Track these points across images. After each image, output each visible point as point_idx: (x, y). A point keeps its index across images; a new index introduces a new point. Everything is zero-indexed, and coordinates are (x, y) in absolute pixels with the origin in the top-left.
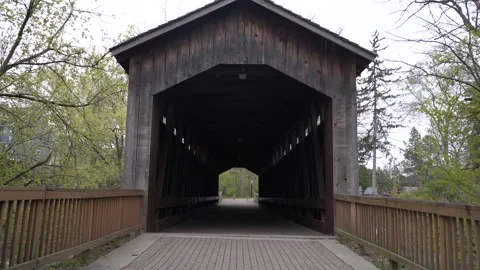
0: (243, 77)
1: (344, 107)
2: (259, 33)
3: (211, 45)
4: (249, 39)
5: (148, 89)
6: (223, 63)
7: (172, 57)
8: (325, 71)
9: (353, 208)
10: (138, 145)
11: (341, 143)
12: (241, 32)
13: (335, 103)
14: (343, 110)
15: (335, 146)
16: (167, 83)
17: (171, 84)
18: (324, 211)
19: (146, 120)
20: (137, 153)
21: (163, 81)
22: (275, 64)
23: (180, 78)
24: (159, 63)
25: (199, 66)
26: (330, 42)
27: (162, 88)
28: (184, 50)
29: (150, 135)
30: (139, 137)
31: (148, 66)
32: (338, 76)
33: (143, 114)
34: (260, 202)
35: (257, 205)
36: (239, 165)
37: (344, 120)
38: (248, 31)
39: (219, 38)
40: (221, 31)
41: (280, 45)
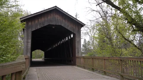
0: (54, 27)
1: (78, 36)
2: (59, 17)
3: (47, 19)
4: (56, 18)
5: (30, 29)
6: (50, 24)
7: (36, 22)
8: (74, 27)
9: (82, 59)
10: (27, 44)
11: (78, 44)
12: (54, 17)
13: (76, 35)
14: (78, 37)
15: (76, 45)
16: (35, 28)
17: (36, 29)
18: (73, 60)
19: (29, 38)
20: (27, 46)
21: (34, 28)
22: (63, 25)
23: (39, 27)
24: (33, 23)
25: (44, 25)
26: (75, 21)
27: (34, 29)
28: (40, 20)
29: (31, 42)
30: (27, 42)
31: (30, 24)
32: (77, 29)
33: (29, 36)
34: (45, 60)
35: (44, 60)
36: (39, 49)
37: (78, 39)
38: (56, 16)
39: (49, 18)
40: (49, 16)
41: (64, 21)
